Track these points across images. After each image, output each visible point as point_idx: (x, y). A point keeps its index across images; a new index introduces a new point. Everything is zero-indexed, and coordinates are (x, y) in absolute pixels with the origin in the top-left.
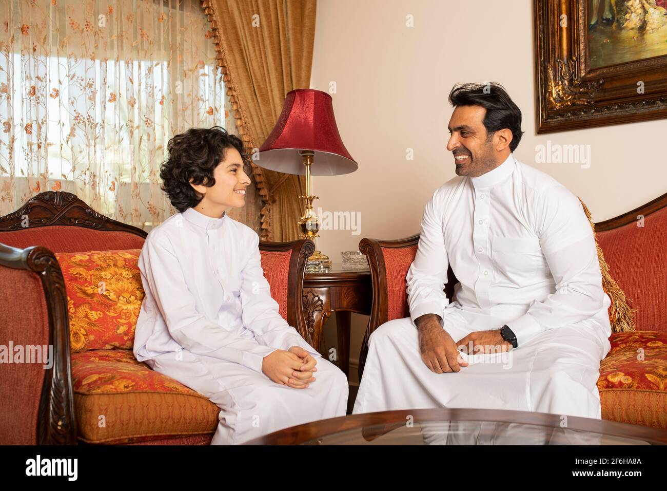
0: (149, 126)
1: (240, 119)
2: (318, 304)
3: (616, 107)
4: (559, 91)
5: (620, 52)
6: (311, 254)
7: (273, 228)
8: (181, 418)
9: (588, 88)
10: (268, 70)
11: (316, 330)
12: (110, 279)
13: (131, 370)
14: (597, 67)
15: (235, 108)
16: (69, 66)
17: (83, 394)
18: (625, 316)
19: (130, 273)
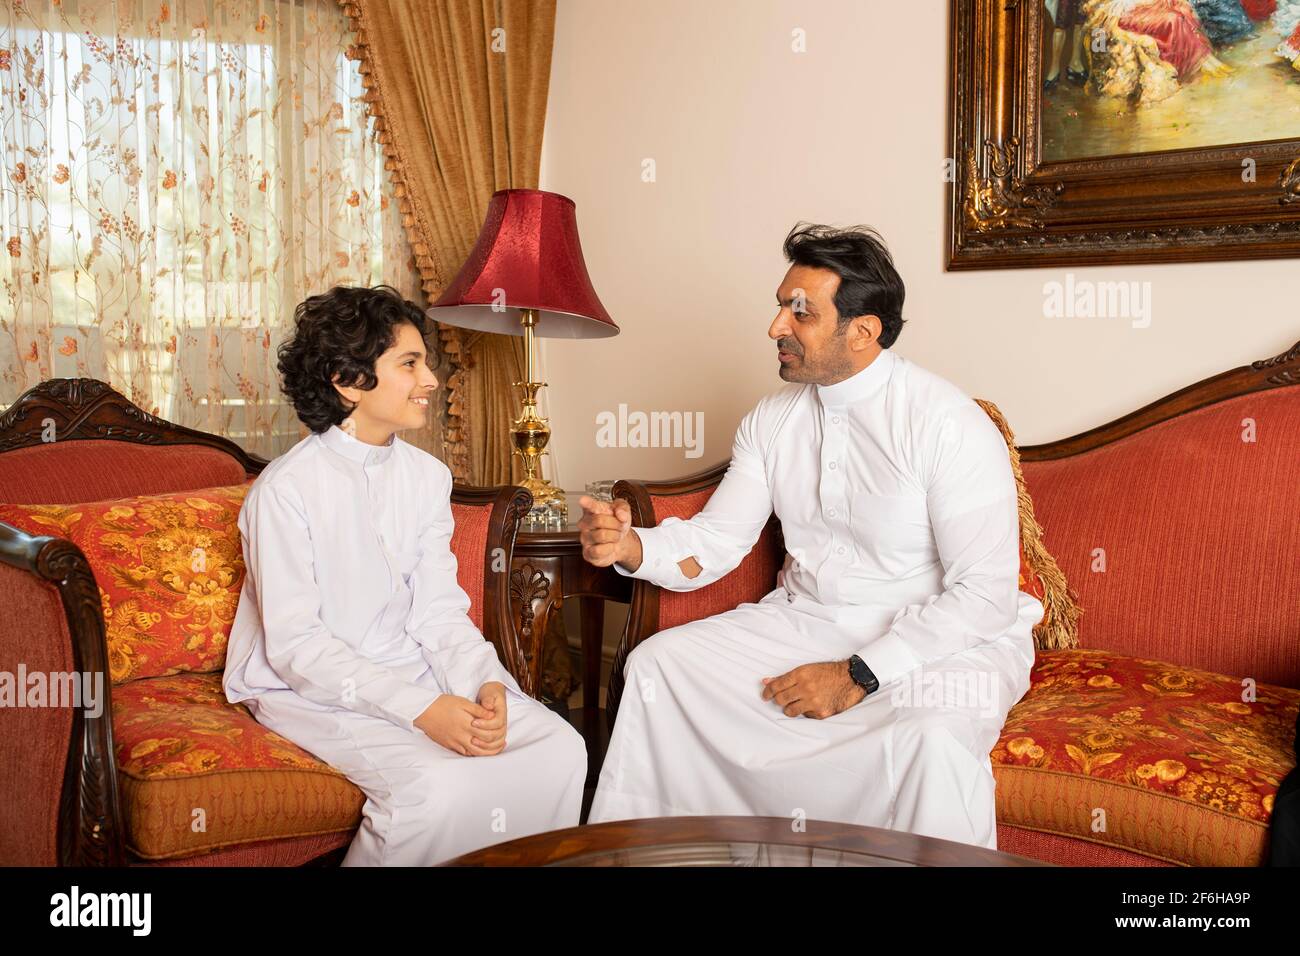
0: (240, 233)
1: (411, 213)
2: (540, 585)
3: (1082, 237)
4: (986, 198)
5: (1095, 136)
6: (525, 512)
7: (469, 414)
8: (298, 811)
9: (1036, 198)
10: (463, 120)
11: (537, 631)
12: (172, 552)
13: (213, 729)
14: (1055, 159)
15: (400, 192)
16: (86, 122)
17: (133, 778)
18: (1063, 618)
19: (208, 538)
